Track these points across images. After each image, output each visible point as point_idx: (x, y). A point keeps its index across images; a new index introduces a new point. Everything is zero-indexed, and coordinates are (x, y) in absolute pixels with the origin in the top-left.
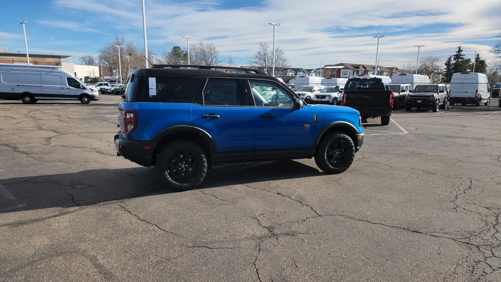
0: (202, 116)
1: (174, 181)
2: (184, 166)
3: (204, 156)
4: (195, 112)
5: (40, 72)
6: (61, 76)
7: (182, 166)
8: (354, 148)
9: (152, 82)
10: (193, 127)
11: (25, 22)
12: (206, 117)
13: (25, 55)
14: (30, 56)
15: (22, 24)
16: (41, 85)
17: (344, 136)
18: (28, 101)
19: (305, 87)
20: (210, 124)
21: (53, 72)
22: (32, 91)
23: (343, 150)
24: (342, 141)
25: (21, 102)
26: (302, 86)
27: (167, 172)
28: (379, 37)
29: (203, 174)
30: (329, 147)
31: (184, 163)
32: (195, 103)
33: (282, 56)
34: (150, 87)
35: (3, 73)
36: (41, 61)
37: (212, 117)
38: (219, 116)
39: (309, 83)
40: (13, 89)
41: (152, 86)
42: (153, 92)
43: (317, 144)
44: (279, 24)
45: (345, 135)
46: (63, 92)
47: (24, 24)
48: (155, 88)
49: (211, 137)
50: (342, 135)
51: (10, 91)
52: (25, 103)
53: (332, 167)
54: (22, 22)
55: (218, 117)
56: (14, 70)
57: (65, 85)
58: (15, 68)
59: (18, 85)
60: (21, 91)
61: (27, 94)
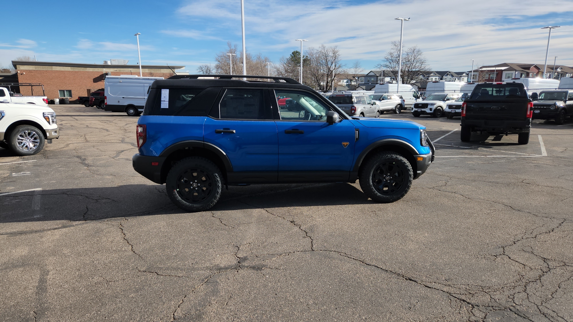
0: (216, 131)
1: (183, 201)
2: (196, 185)
3: (217, 175)
4: (207, 127)
5: (143, 84)
7: (194, 184)
8: (412, 173)
9: (165, 94)
10: (205, 143)
11: (139, 33)
12: (220, 132)
13: (138, 67)
14: (143, 67)
15: (136, 35)
16: (144, 97)
17: (396, 157)
18: (132, 113)
19: (435, 95)
20: (225, 140)
22: (136, 103)
23: (397, 174)
24: (394, 163)
25: (125, 114)
26: (433, 94)
27: (175, 191)
28: (550, 28)
29: (216, 194)
30: (376, 170)
31: (196, 181)
32: (209, 117)
33: (419, 56)
34: (162, 100)
35: (110, 86)
36: (156, 72)
37: (227, 132)
38: (234, 131)
39: (445, 90)
40: (119, 102)
41: (165, 98)
42: (165, 104)
43: (359, 165)
44: (409, 19)
45: (398, 156)
47: (138, 35)
48: (168, 100)
49: (225, 154)
50: (394, 156)
51: (116, 103)
52: (129, 115)
53: (380, 195)
54: (136, 34)
55: (234, 133)
58: (121, 81)
59: (123, 98)
60: (126, 103)
61: (131, 106)
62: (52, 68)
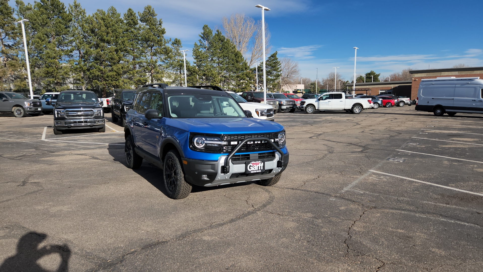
5: (455, 85)
6: (475, 88)
16: (453, 98)
18: (439, 113)
21: (468, 84)
22: (444, 104)
25: (432, 113)
35: (423, 88)
40: (428, 102)
46: (474, 105)
51: (426, 104)
52: (436, 115)
56: (433, 84)
57: (479, 97)
58: (434, 83)
59: (433, 99)
60: (434, 103)
61: (439, 107)
62: (441, 74)
